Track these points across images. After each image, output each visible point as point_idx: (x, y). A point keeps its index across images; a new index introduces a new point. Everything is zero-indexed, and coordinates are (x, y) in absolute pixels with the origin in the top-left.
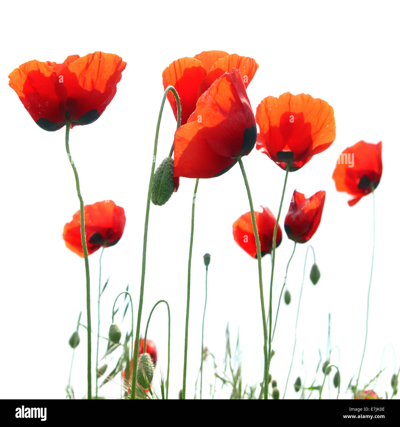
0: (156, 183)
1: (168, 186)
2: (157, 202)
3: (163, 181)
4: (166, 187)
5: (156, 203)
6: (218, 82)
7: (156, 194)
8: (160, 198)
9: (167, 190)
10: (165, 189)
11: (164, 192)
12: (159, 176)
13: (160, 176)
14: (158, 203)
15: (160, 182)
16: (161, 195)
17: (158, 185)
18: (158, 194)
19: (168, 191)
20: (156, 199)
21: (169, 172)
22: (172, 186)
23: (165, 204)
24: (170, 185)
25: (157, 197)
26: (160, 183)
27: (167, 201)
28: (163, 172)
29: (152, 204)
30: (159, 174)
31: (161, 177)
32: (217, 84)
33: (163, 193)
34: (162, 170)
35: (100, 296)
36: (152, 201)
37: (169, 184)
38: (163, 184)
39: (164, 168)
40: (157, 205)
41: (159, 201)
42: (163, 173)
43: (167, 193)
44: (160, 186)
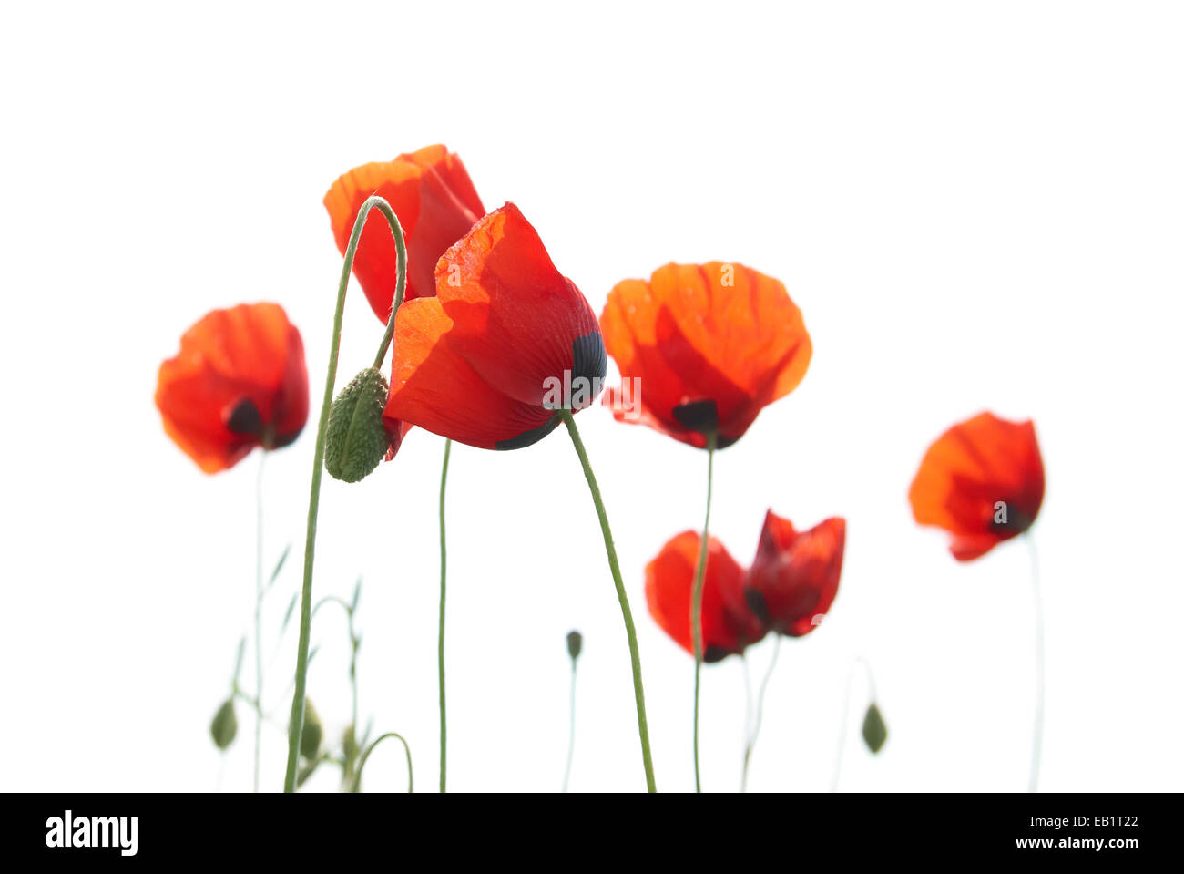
0: (340, 423)
1: (371, 437)
2: (340, 472)
3: (357, 422)
4: (366, 438)
5: (337, 473)
6: (490, 223)
7: (339, 453)
8: (347, 464)
9: (366, 445)
10: (361, 442)
11: (360, 451)
12: (345, 409)
13: (348, 407)
14: (344, 474)
15: (347, 422)
16: (350, 453)
17: (343, 431)
18: (342, 451)
19: (369, 448)
20: (338, 463)
21: (372, 403)
22: (381, 438)
23: (362, 481)
24: (376, 436)
25: (340, 460)
26: (348, 427)
27: (368, 473)
28: (355, 400)
29: (325, 474)
30: (347, 403)
31: (351, 411)
32: (488, 227)
33: (356, 452)
34: (354, 396)
35: (260, 597)
36: (327, 468)
37: (373, 432)
38: (354, 431)
39: (359, 392)
40: (341, 481)
41: (347, 471)
42: (358, 403)
43: (367, 452)
44: (349, 432)
